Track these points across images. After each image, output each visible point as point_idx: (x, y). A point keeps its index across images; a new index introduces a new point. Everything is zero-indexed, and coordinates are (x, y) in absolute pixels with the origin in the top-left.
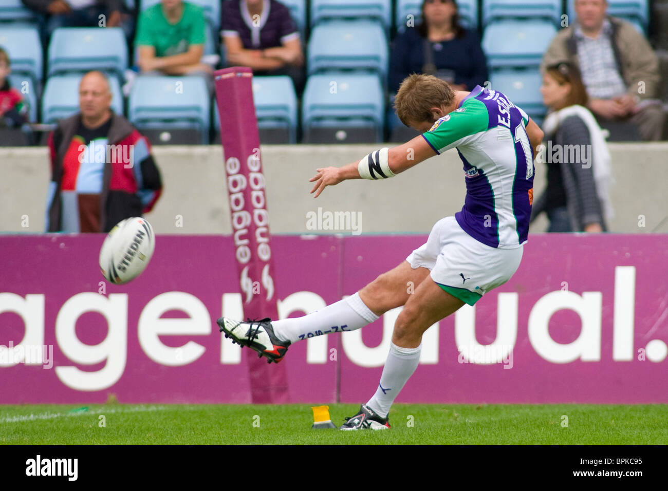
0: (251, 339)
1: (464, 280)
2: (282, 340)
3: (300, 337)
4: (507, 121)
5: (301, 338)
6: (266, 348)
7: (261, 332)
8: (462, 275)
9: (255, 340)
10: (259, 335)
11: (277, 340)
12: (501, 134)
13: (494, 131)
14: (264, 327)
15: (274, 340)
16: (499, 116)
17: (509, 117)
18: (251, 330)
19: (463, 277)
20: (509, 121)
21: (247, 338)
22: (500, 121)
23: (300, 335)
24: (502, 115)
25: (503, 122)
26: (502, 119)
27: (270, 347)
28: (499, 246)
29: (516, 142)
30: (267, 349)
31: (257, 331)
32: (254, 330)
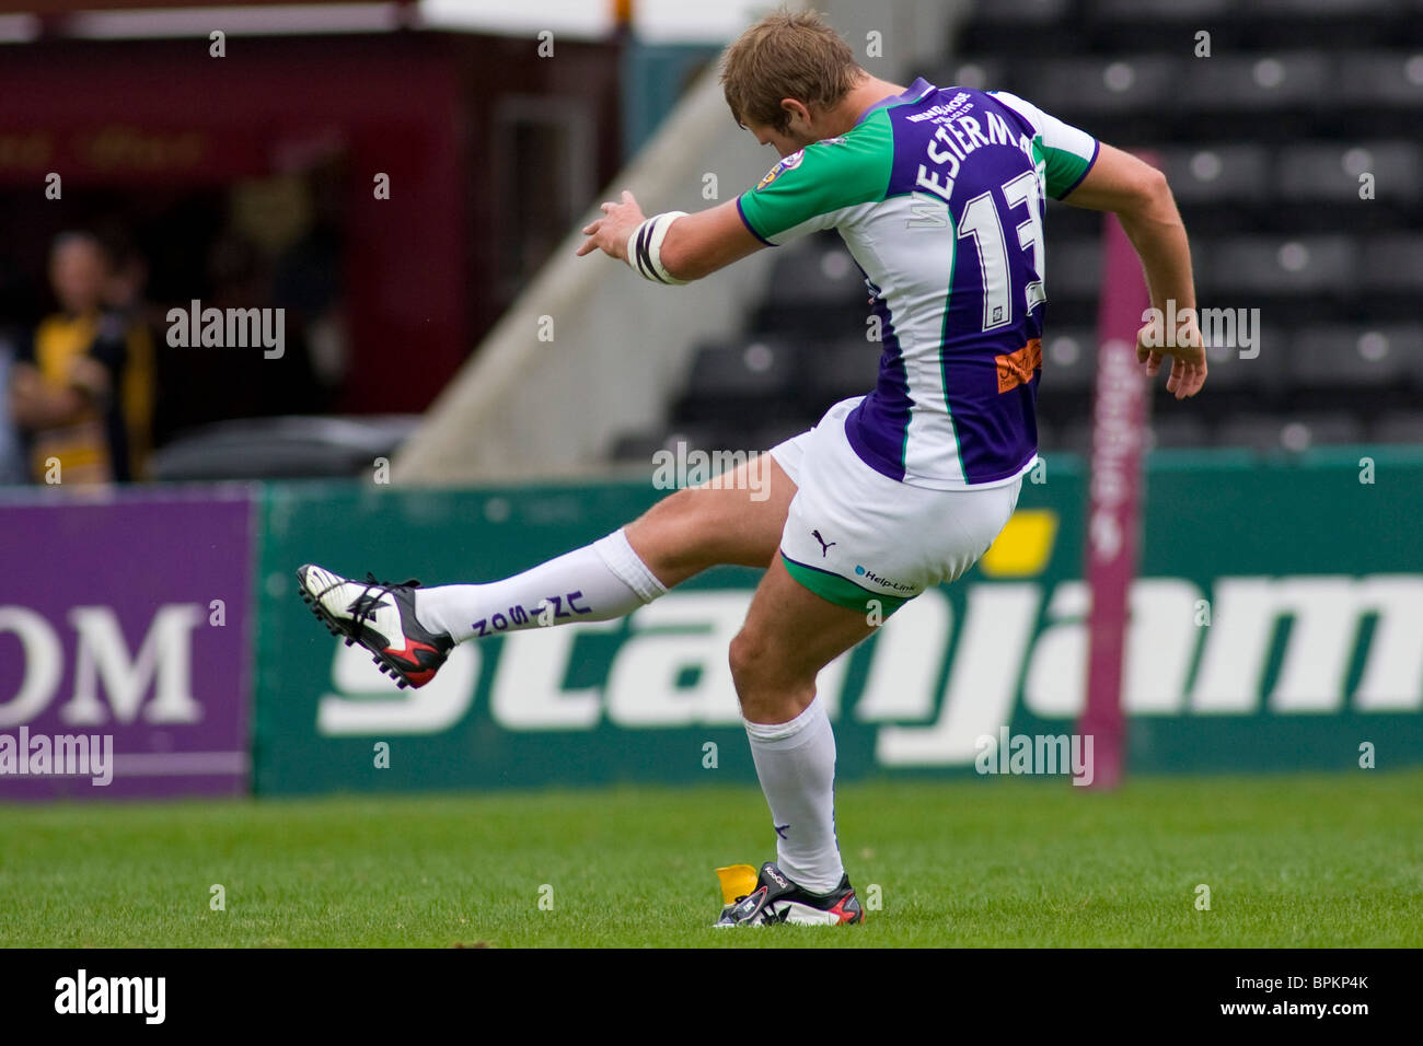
0: (359, 618)
1: (825, 547)
2: (433, 630)
3: (475, 626)
4: (942, 183)
5: (479, 629)
6: (388, 644)
7: (386, 605)
8: (817, 534)
9: (367, 622)
10: (379, 612)
11: (420, 628)
12: (918, 214)
13: (900, 203)
14: (395, 595)
15: (411, 626)
16: (923, 170)
17: (954, 173)
18: (364, 597)
19: (821, 541)
20: (950, 183)
21: (350, 616)
22: (921, 180)
23: (474, 622)
24: (932, 167)
25: (933, 185)
26: (928, 176)
27: (398, 643)
28: (906, 477)
29: (960, 237)
30: (390, 648)
31: (376, 603)
32: (371, 598)
